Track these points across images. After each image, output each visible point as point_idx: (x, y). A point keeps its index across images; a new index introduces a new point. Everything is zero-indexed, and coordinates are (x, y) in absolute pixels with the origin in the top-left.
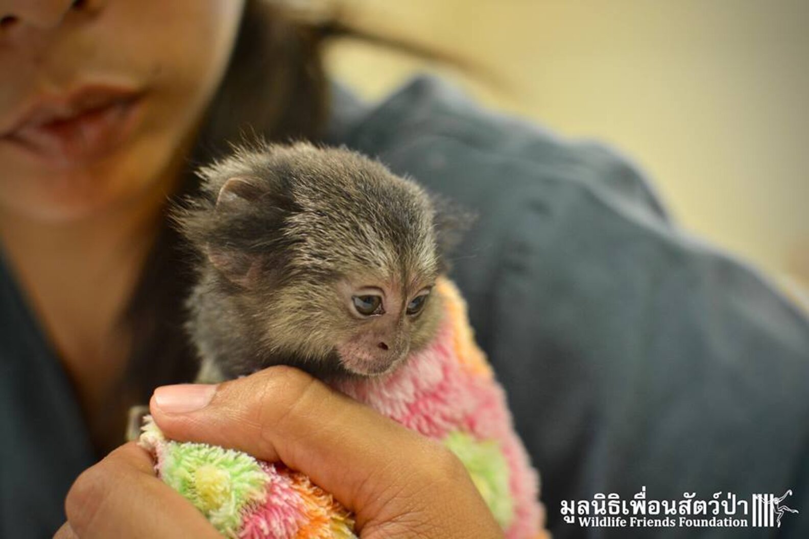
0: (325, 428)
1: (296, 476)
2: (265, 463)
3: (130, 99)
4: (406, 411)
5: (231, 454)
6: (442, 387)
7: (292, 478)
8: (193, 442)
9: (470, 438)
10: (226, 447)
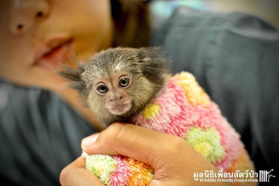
0: (130, 141)
1: (128, 159)
2: (117, 157)
3: (69, 41)
4: (169, 125)
5: (104, 156)
6: (182, 113)
7: (127, 160)
8: (94, 155)
9: (199, 129)
10: (102, 154)
